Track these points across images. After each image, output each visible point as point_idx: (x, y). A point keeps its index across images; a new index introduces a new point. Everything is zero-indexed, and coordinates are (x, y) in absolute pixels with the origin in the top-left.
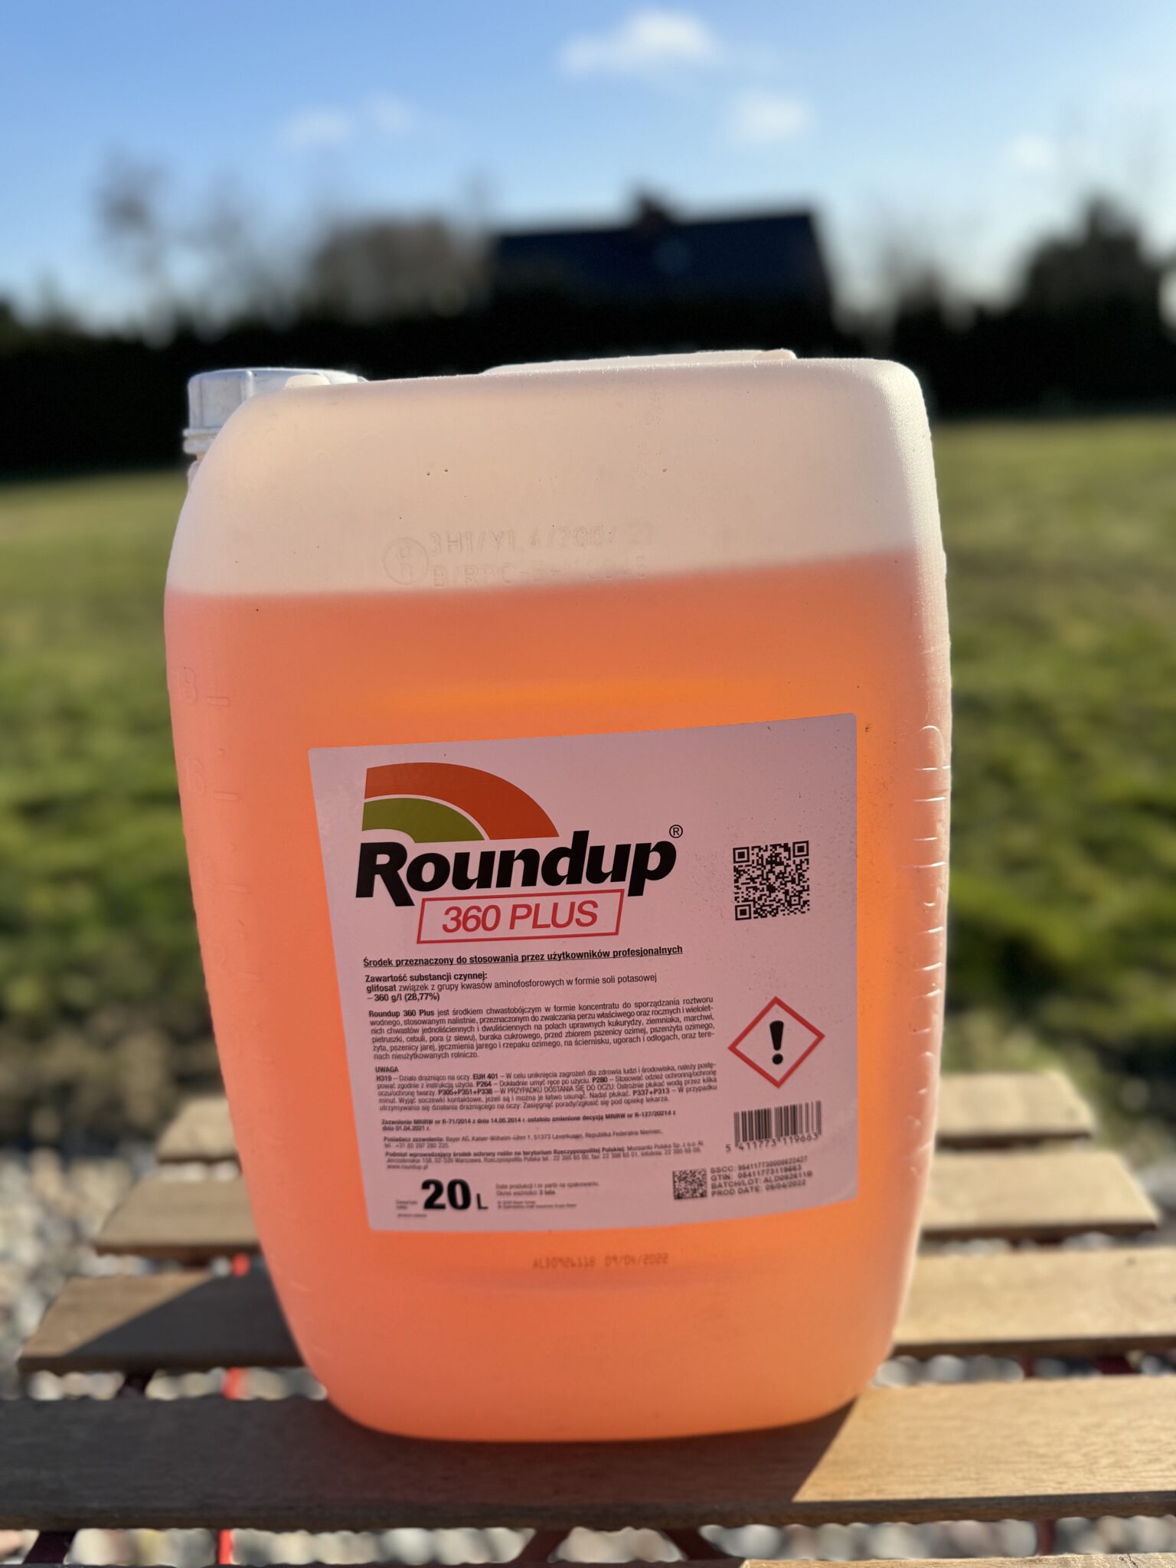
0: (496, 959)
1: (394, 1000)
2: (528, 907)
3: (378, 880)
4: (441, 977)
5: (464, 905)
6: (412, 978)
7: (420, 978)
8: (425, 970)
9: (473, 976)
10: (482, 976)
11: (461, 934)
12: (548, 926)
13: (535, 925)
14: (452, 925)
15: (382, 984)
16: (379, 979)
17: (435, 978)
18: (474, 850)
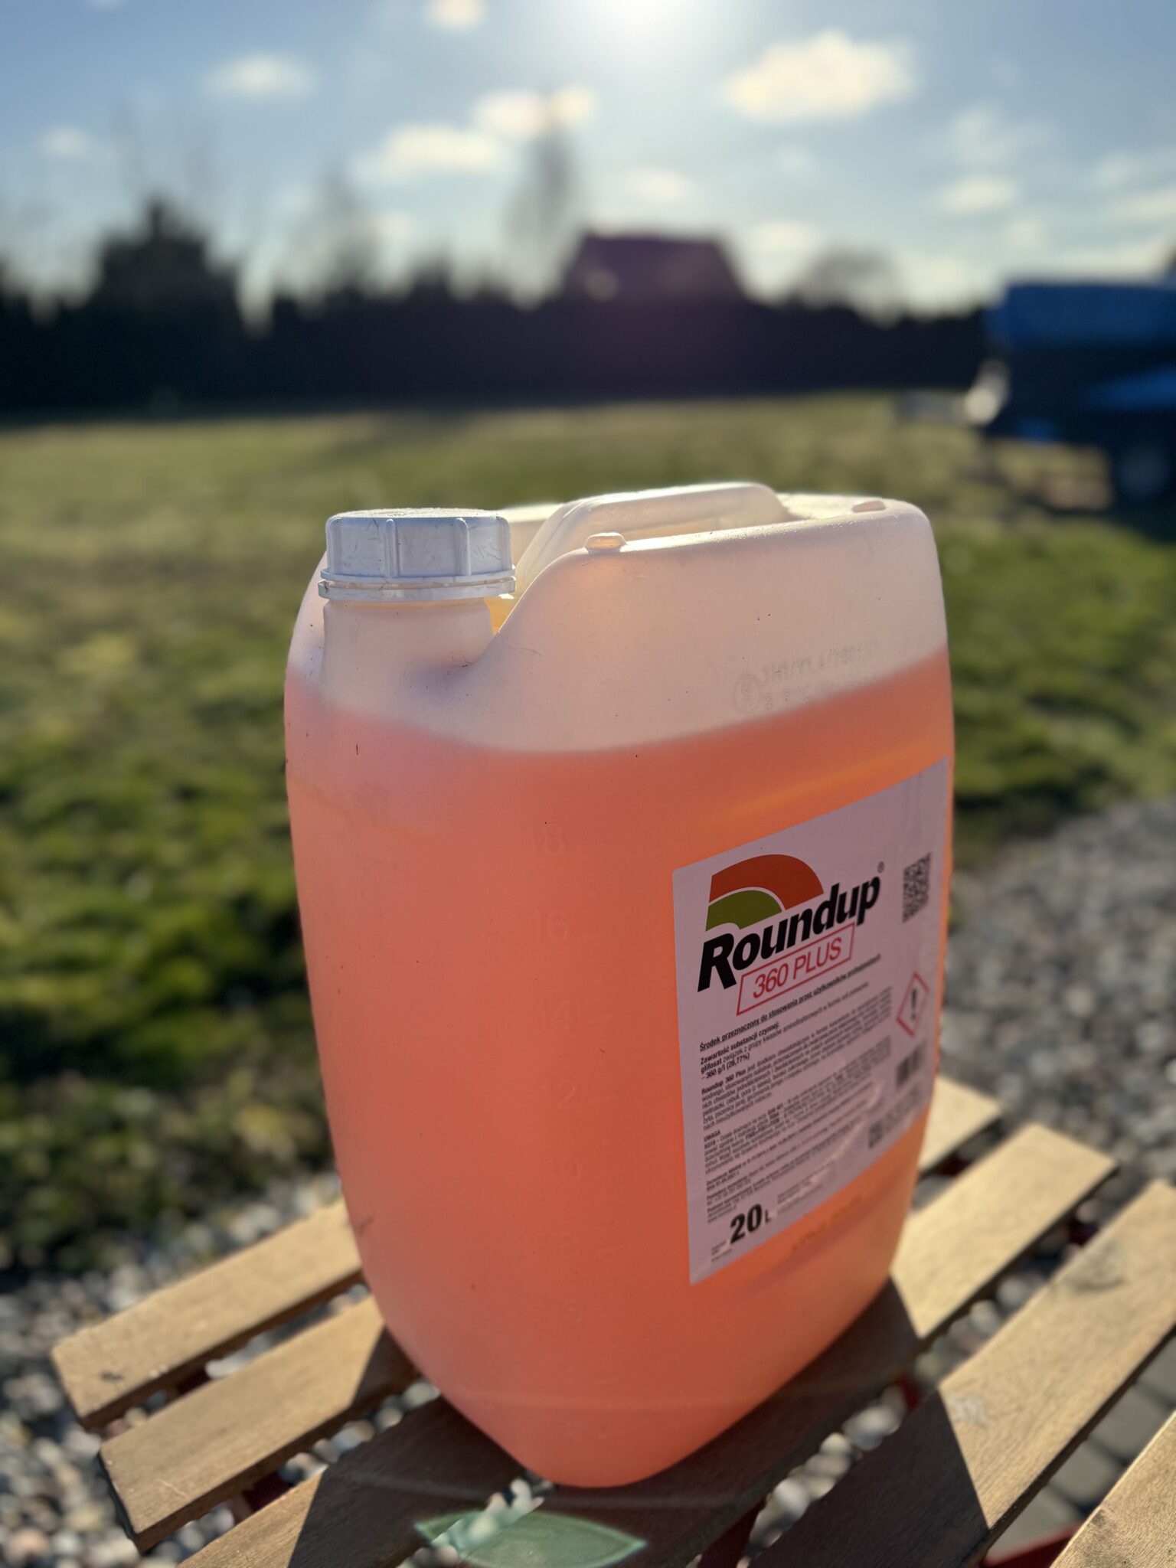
0: (785, 1008)
1: (720, 1071)
2: (803, 957)
3: (714, 969)
4: (751, 1038)
5: (766, 971)
6: (733, 1048)
7: (739, 1044)
8: (740, 1037)
9: (770, 1029)
10: (775, 1026)
11: (766, 995)
12: (814, 968)
13: (808, 970)
14: (759, 990)
15: (712, 1061)
16: (710, 1058)
17: (747, 1040)
18: (774, 921)
